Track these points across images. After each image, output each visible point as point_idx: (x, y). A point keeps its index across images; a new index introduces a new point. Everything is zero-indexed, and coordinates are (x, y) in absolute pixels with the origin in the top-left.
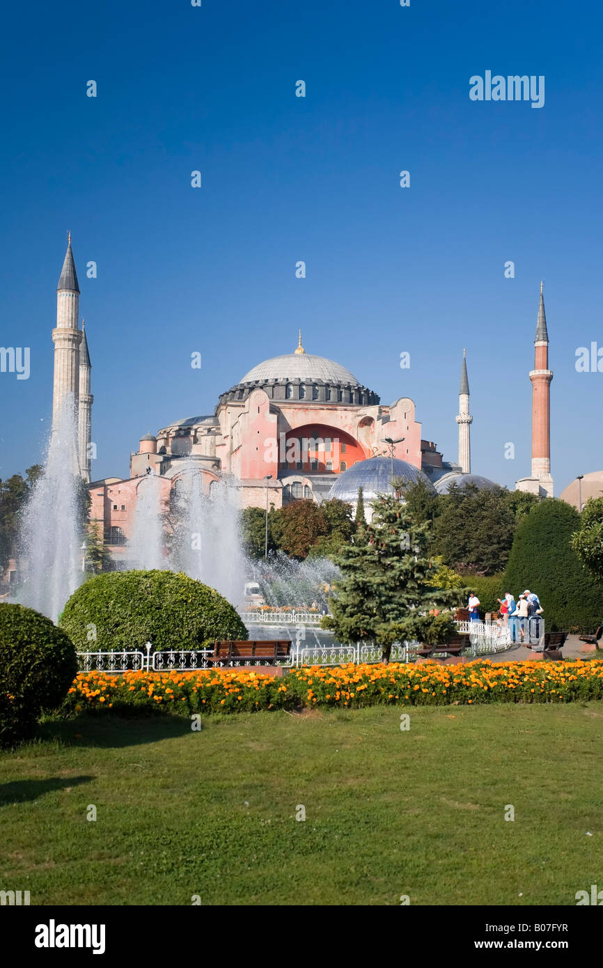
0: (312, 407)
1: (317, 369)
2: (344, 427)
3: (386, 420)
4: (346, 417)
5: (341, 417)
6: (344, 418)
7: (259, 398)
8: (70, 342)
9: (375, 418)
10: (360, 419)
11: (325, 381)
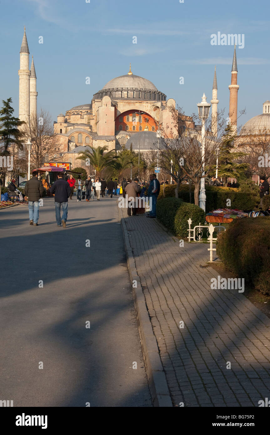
0: (132, 101)
1: (136, 83)
2: (147, 111)
3: (164, 108)
4: (147, 106)
5: (145, 106)
6: (146, 106)
7: (107, 99)
8: (26, 76)
9: (160, 107)
10: (154, 107)
11: (139, 89)
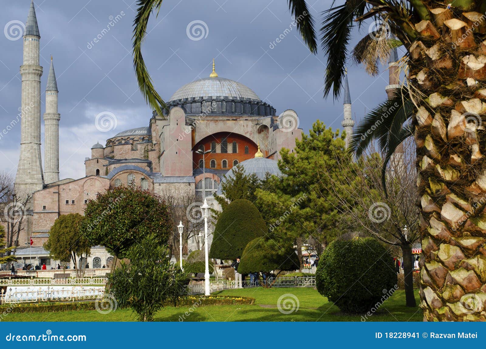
0: (221, 118)
1: (225, 89)
2: (246, 133)
3: (276, 128)
4: (247, 126)
5: (244, 126)
6: (245, 127)
7: (177, 113)
8: (33, 76)
9: (269, 126)
10: (258, 127)
11: (231, 98)
